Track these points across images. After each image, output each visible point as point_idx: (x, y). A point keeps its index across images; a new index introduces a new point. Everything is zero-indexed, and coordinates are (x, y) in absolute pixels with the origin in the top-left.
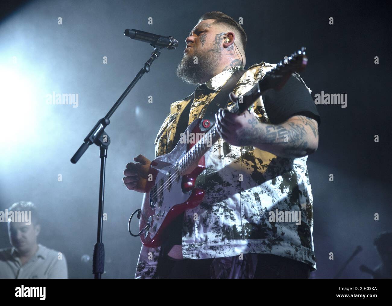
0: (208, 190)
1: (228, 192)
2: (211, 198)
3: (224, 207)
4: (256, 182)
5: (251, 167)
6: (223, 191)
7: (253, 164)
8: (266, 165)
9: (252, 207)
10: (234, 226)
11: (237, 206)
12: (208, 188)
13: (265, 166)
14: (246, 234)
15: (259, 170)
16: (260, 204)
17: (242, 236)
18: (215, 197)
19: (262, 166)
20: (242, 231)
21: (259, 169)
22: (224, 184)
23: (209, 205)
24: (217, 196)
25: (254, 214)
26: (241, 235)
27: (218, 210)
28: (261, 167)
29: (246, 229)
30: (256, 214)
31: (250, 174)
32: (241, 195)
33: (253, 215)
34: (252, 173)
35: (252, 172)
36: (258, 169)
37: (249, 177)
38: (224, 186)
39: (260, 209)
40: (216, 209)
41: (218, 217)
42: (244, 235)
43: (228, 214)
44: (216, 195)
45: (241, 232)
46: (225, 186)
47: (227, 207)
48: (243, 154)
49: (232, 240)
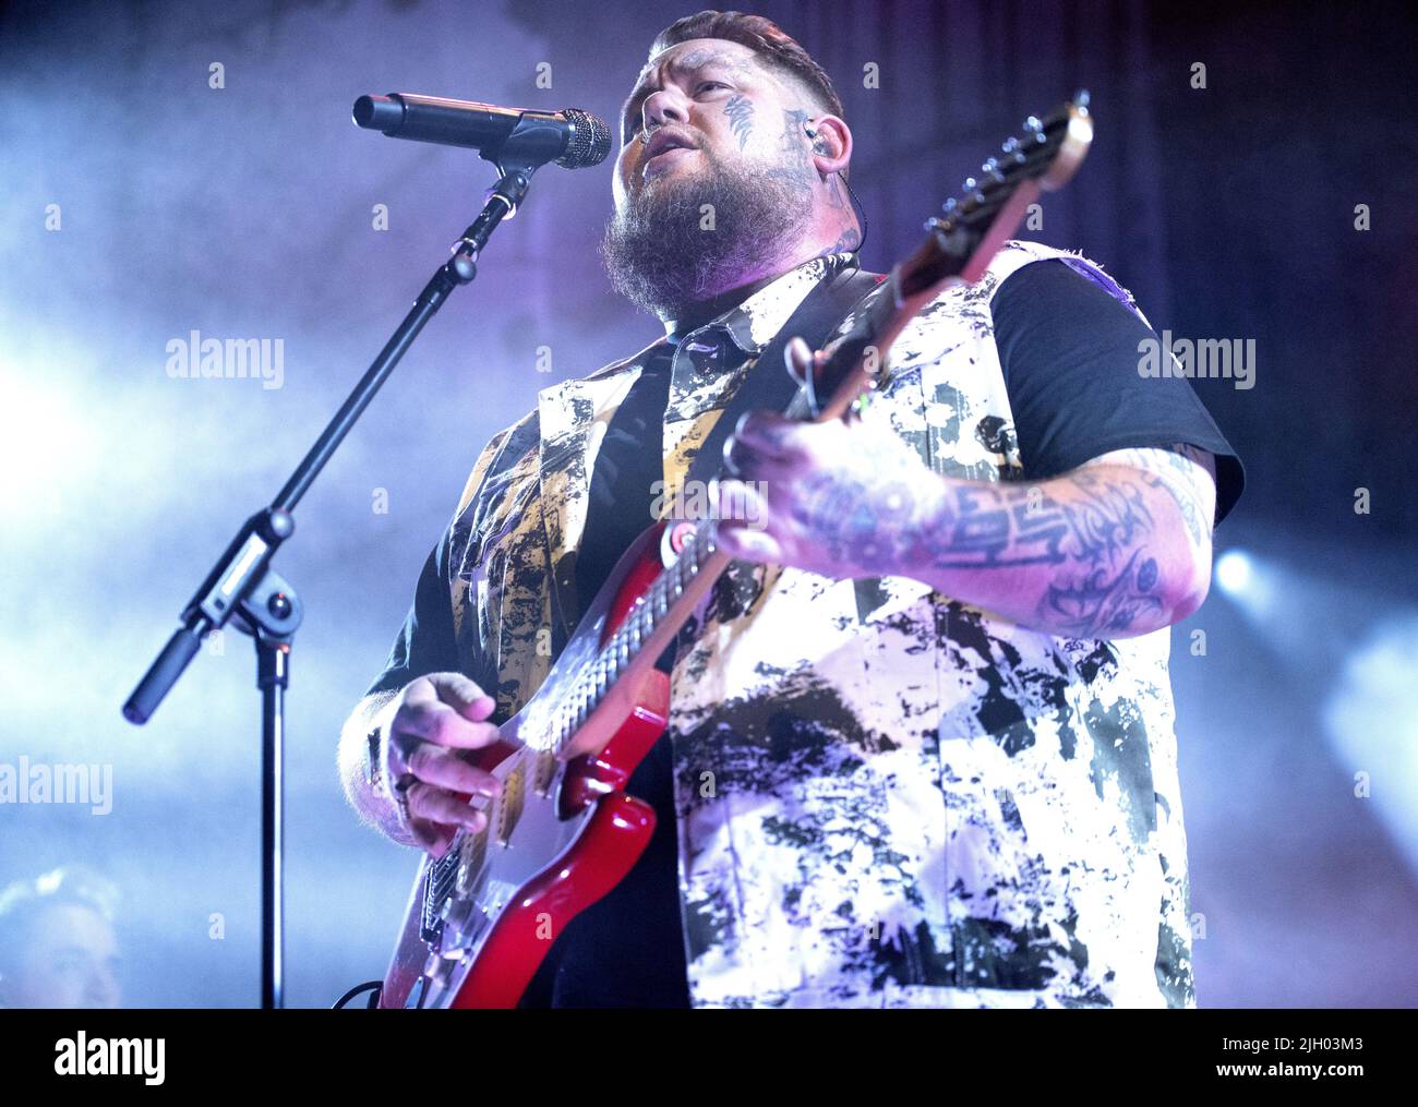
0: (799, 765)
1: (890, 777)
2: (818, 798)
3: (876, 843)
4: (999, 744)
5: (974, 677)
6: (867, 772)
7: (984, 664)
8: (1035, 670)
9: (994, 850)
10: (923, 928)
11: (928, 842)
12: (795, 754)
13: (1032, 675)
14: (969, 967)
15: (1007, 692)
16: (1025, 839)
17: (954, 973)
18: (831, 793)
19: (1020, 674)
20: (954, 953)
21: (1009, 685)
22: (870, 743)
23: (809, 830)
24: (840, 792)
25: (1000, 879)
26: (950, 966)
27: (848, 854)
28: (1016, 680)
29: (969, 943)
30: (1008, 880)
31: (974, 708)
32: (945, 793)
33: (998, 884)
34: (979, 704)
35: (980, 698)
36: (1005, 685)
37: (969, 720)
38: (869, 748)
39: (1022, 861)
40: (841, 850)
41: (854, 884)
42: (962, 967)
43: (890, 871)
44: (835, 788)
45: (953, 956)
46: (874, 752)
47: (885, 843)
48: (940, 617)
49: (914, 989)
